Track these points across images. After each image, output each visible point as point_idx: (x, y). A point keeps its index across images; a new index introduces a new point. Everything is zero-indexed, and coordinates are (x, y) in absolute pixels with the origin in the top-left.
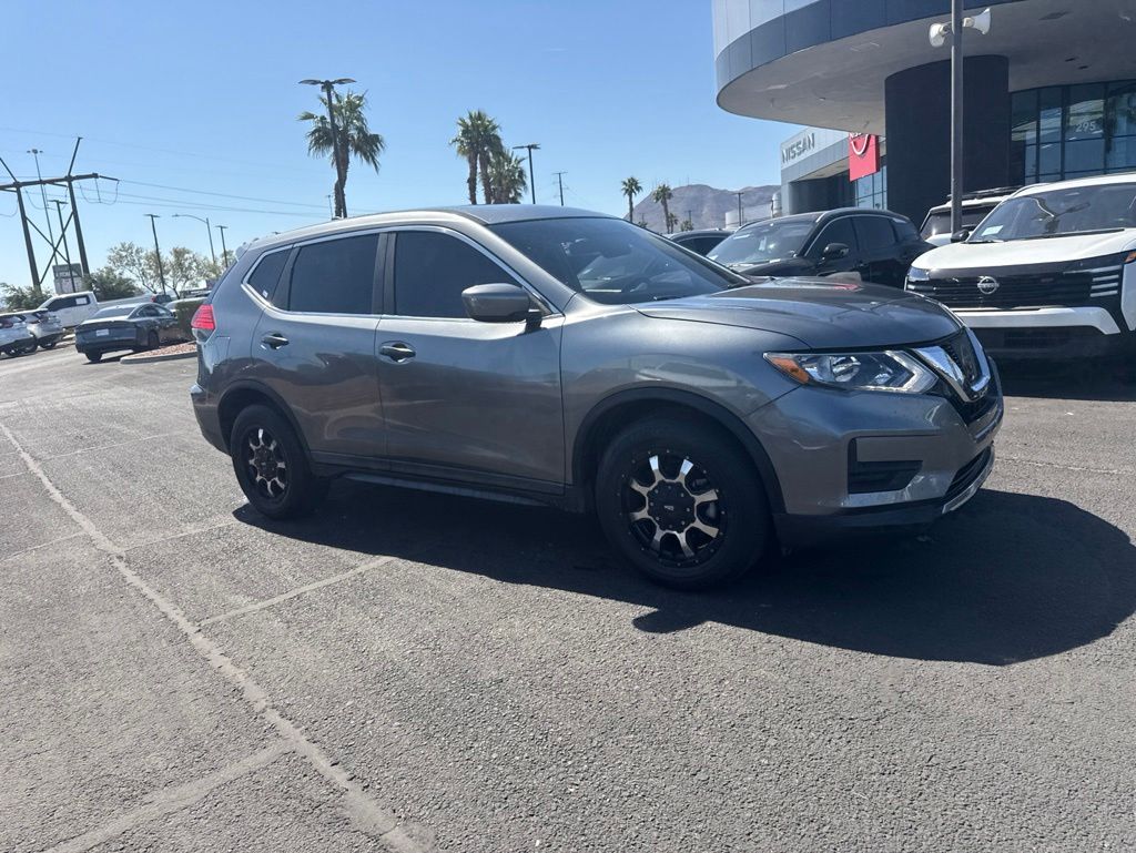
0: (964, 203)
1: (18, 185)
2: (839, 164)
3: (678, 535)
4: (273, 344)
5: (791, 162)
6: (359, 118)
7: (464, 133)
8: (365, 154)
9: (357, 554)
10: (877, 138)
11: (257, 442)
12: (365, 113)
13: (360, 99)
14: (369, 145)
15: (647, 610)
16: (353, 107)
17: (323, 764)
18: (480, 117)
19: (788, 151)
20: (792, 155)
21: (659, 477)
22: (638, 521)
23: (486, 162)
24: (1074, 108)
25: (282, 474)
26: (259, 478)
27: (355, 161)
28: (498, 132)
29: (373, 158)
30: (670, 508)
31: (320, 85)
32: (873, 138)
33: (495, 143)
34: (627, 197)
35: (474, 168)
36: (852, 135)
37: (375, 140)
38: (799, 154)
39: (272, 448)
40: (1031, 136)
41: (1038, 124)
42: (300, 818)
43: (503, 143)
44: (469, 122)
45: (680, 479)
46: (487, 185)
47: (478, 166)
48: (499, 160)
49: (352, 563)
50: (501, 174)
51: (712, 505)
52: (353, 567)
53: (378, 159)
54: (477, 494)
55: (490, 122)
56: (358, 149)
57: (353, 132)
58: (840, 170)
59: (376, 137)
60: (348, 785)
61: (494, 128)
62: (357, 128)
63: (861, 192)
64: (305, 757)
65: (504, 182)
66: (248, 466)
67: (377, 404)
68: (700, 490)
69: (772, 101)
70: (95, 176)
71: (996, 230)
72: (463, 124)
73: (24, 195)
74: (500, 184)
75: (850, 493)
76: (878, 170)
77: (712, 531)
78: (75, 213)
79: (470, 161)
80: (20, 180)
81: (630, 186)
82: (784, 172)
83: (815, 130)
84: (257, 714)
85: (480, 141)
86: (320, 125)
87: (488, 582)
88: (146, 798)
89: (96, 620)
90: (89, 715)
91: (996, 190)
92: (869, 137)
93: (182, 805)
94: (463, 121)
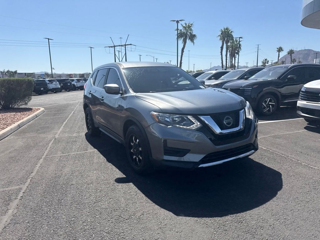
1: (115, 46)
6: (191, 30)
7: (221, 34)
8: (191, 40)
9: (92, 147)
12: (192, 28)
13: (192, 24)
14: (192, 37)
16: (190, 27)
18: (227, 29)
23: (227, 42)
26: (89, 125)
27: (188, 41)
28: (232, 33)
29: (193, 42)
33: (231, 37)
34: (278, 53)
35: (223, 44)
37: (194, 36)
43: (233, 36)
44: (223, 30)
46: (227, 48)
47: (225, 43)
49: (89, 149)
52: (87, 151)
53: (194, 41)
55: (230, 30)
56: (189, 38)
62: (190, 33)
64: (21, 190)
70: (131, 44)
73: (115, 49)
78: (126, 54)
79: (222, 42)
80: (115, 45)
81: (279, 49)
84: (28, 178)
85: (226, 36)
86: (180, 32)
94: (222, 30)
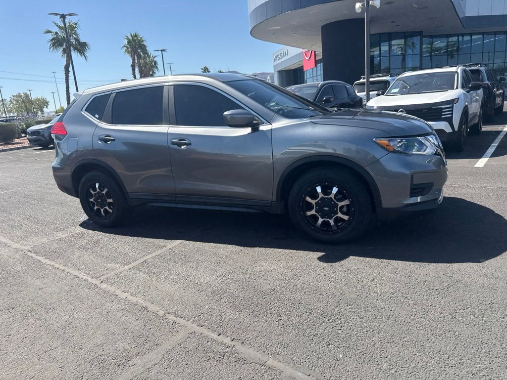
0: (371, 80)
2: (299, 63)
3: (330, 220)
4: (106, 141)
5: (278, 62)
6: (75, 34)
7: (128, 43)
8: (80, 52)
9: (162, 240)
10: (315, 52)
11: (95, 189)
12: (78, 31)
13: (76, 24)
14: (82, 48)
15: (321, 254)
16: (72, 28)
17: (214, 336)
18: (136, 36)
19: (276, 57)
20: (278, 59)
21: (321, 195)
22: (309, 216)
23: (139, 57)
24: (393, 42)
25: (110, 204)
26: (96, 208)
27: (75, 55)
28: (145, 43)
29: (84, 54)
30: (327, 209)
31: (59, 16)
32: (313, 52)
33: (143, 48)
35: (134, 60)
36: (304, 51)
37: (84, 45)
38: (281, 58)
39: (104, 192)
40: (377, 53)
41: (380, 49)
42: (220, 360)
43: (147, 49)
44: (131, 38)
45: (332, 196)
46: (140, 68)
47: (136, 59)
48: (145, 56)
49: (162, 244)
50: (146, 63)
51: (345, 206)
52: (166, 246)
54: (224, 209)
55: (141, 38)
56: (75, 49)
57: (73, 41)
58: (300, 66)
59: (85, 43)
60: (233, 343)
61: (143, 41)
62: (75, 38)
63: (307, 75)
64: (202, 334)
65: (147, 67)
66: (88, 202)
67: (169, 168)
68: (340, 200)
69: (274, 34)
71: (397, 90)
72: (128, 38)
74: (146, 67)
75: (410, 197)
76: (316, 66)
77: (346, 218)
79: (132, 56)
82: (275, 66)
83: (288, 47)
84: (162, 317)
85: (136, 47)
86: (55, 36)
87: (238, 248)
88: (131, 363)
89: (38, 283)
90: (68, 328)
91: (381, 75)
92: (312, 52)
93: (153, 363)
94: (128, 37)
